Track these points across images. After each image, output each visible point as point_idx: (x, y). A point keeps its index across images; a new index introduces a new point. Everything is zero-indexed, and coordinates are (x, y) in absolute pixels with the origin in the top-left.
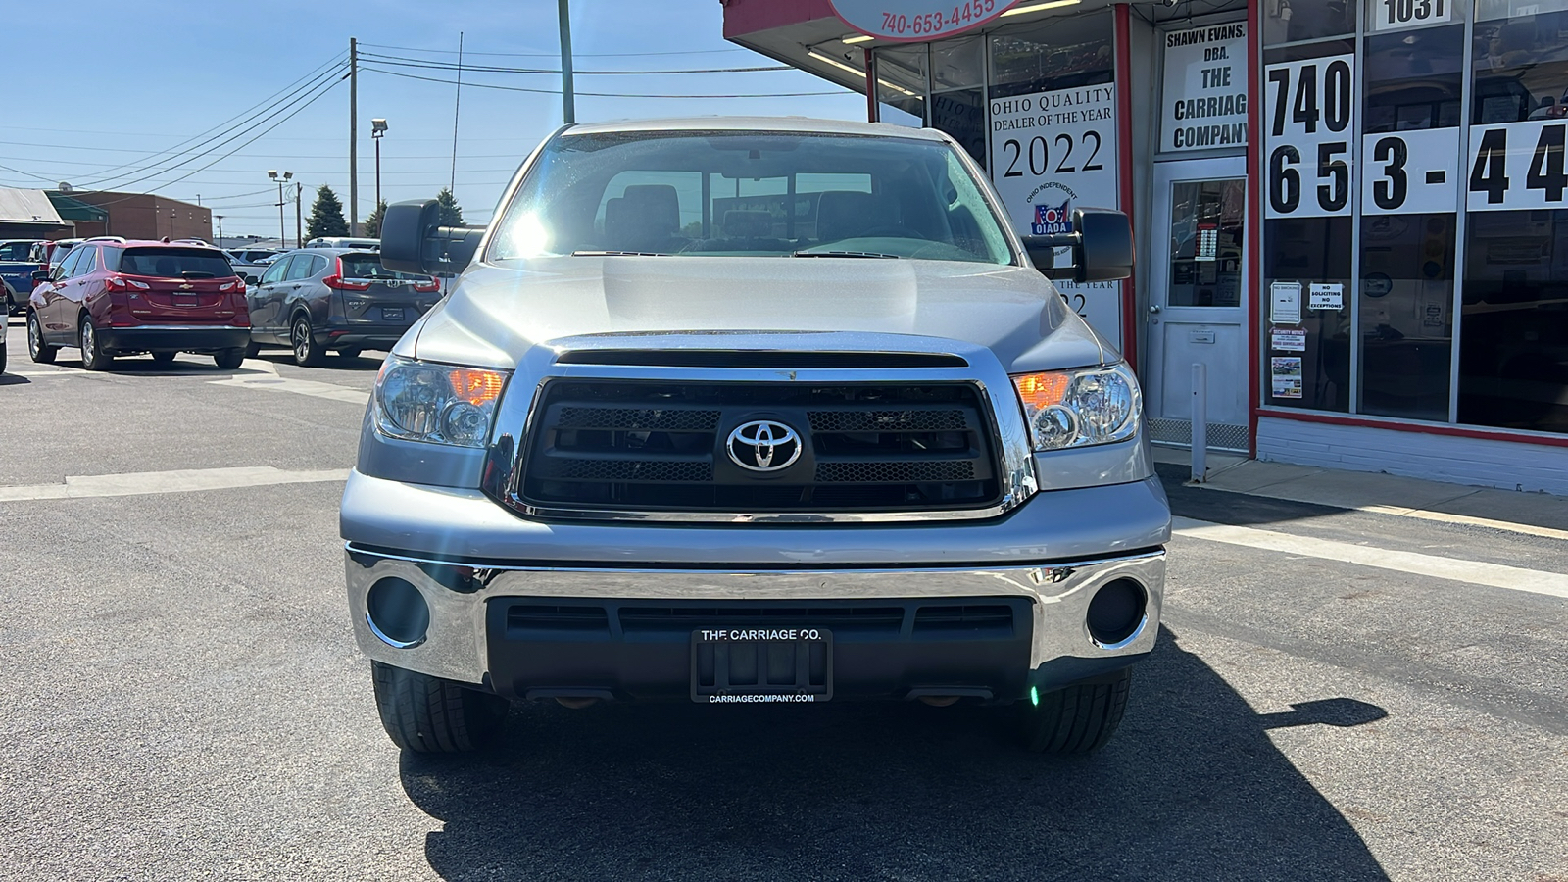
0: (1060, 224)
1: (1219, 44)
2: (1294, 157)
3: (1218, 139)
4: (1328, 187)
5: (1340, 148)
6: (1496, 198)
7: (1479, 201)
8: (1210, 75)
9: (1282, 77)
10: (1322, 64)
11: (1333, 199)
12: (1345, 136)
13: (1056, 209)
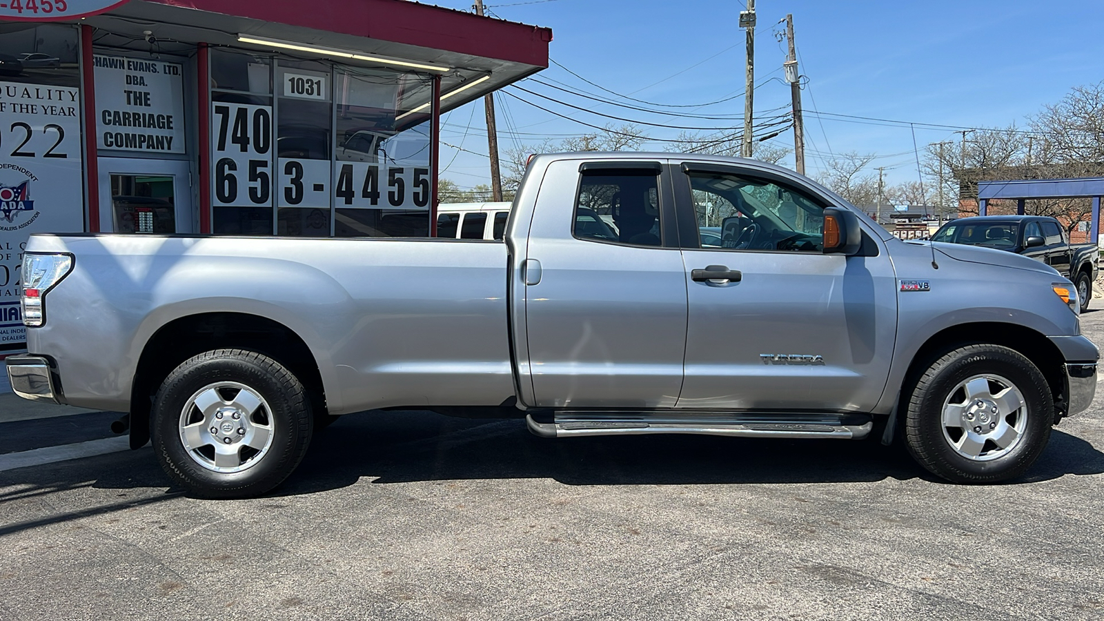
0: (17, 203)
1: (138, 74)
2: (233, 166)
3: (144, 145)
4: (256, 188)
5: (264, 164)
6: (349, 201)
7: (340, 203)
8: (132, 95)
9: (224, 112)
10: (252, 109)
11: (259, 196)
12: (266, 157)
13: (13, 189)
